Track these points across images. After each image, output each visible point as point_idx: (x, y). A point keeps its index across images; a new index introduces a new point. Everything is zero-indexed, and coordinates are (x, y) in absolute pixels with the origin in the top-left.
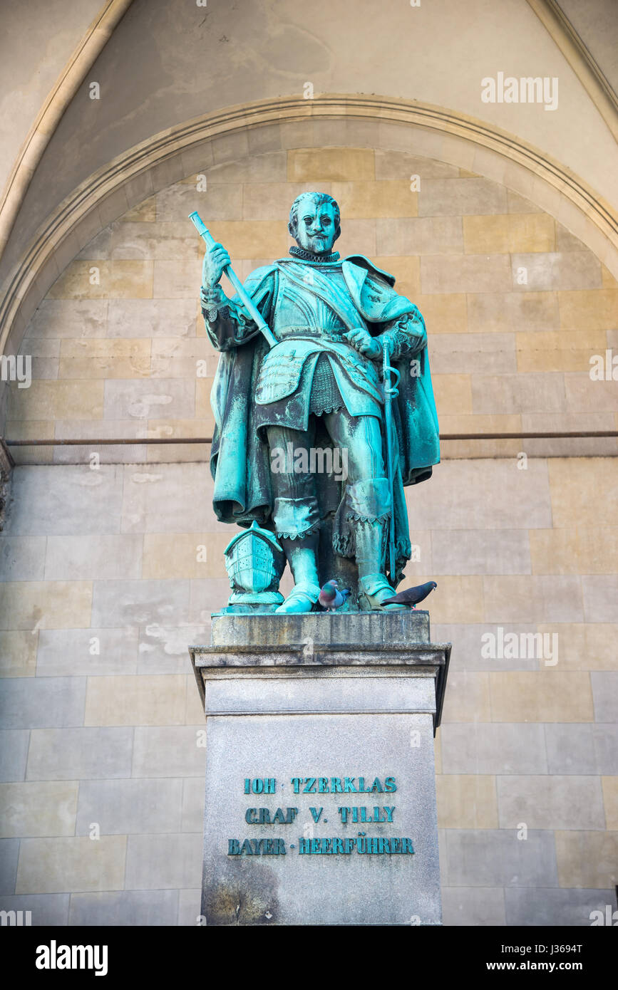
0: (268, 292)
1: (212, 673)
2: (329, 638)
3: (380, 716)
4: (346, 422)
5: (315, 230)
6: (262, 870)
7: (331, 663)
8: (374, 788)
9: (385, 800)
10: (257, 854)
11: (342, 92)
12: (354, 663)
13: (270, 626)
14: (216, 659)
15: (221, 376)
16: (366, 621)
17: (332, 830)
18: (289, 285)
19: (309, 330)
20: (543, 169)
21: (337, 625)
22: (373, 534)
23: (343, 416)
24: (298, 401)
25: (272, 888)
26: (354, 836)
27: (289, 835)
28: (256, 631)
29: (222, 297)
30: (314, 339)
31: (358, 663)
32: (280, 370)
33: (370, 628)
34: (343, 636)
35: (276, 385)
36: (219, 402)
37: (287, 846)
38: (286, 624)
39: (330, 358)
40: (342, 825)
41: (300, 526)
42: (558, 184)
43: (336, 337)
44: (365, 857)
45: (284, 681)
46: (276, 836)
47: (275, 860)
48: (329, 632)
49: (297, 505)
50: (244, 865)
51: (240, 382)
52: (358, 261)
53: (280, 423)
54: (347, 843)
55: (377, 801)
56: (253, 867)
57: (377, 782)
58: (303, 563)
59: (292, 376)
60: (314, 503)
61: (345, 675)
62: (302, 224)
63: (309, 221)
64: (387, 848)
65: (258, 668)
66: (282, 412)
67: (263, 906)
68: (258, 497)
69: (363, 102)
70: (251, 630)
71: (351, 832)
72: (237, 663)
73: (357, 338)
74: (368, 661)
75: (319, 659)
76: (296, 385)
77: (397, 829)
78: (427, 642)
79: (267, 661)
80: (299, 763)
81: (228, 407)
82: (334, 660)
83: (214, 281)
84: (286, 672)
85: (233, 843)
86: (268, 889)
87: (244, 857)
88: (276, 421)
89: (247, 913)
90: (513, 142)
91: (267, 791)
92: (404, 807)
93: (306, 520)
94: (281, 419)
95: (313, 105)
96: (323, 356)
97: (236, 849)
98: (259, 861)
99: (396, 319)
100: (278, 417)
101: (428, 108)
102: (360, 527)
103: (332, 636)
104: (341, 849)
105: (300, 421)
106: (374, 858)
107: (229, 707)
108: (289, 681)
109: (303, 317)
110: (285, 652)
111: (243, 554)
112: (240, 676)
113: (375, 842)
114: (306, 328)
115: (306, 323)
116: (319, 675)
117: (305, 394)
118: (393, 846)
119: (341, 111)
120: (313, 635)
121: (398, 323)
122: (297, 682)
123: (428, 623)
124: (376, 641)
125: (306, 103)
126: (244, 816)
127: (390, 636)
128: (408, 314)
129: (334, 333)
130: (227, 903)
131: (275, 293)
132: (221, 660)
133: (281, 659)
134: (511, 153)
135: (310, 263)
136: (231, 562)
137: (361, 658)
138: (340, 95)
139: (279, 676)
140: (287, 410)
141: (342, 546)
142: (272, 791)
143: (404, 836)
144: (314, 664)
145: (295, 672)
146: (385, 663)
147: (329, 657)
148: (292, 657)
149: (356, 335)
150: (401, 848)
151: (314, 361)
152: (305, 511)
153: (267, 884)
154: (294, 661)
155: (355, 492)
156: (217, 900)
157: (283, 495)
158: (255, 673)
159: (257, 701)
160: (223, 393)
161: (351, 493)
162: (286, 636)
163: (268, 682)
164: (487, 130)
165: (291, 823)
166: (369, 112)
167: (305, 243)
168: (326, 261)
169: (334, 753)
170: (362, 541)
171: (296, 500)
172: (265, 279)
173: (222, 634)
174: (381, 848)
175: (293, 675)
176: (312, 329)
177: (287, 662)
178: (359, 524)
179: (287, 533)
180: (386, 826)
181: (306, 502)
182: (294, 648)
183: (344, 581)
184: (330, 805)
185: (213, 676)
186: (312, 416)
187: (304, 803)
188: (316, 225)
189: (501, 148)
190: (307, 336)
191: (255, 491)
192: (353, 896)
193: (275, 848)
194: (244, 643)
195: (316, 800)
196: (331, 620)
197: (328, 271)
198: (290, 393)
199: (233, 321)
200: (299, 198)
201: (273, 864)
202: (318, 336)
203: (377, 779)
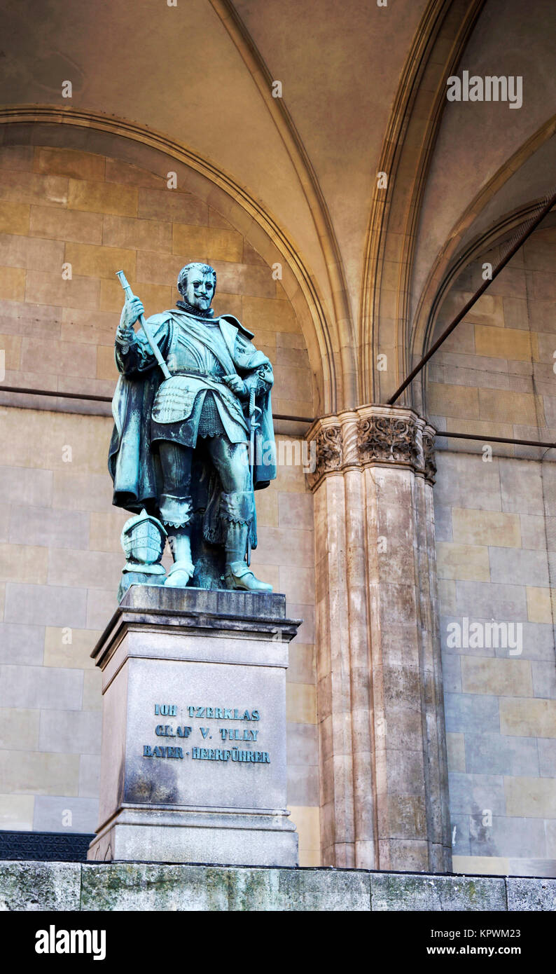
0: (165, 336)
1: (132, 627)
2: (216, 608)
3: (249, 667)
4: (226, 446)
5: (201, 293)
6: (167, 768)
7: (219, 627)
8: (245, 717)
9: (251, 726)
10: (163, 757)
11: (89, 110)
12: (235, 628)
13: (174, 596)
14: (138, 617)
15: (122, 394)
16: (242, 598)
17: (214, 743)
18: (182, 334)
19: (199, 371)
20: (241, 198)
21: (222, 599)
22: (241, 532)
23: (223, 441)
24: (190, 425)
25: (173, 781)
26: (230, 749)
27: (186, 745)
28: (164, 599)
29: (134, 336)
30: (203, 378)
31: (238, 629)
32: (177, 399)
33: (245, 603)
34: (226, 608)
35: (173, 410)
36: (120, 414)
37: (184, 753)
38: (186, 595)
39: (215, 395)
40: (222, 741)
41: (182, 518)
42: (252, 212)
43: (218, 379)
44: (237, 763)
45: (184, 637)
46: (176, 746)
47: (176, 762)
48: (215, 604)
49: (181, 502)
50: (155, 763)
51: (136, 400)
52: (231, 321)
53: (175, 440)
54: (226, 753)
55: (246, 726)
56: (160, 765)
57: (246, 713)
58: (183, 546)
59: (186, 405)
60: (191, 501)
61: (227, 636)
62: (191, 287)
63: (197, 285)
64: (253, 758)
65: (167, 627)
66: (177, 432)
67: (168, 791)
68: (148, 491)
69: (104, 120)
70: (161, 597)
71: (228, 746)
72: (153, 622)
73: (233, 382)
74: (245, 628)
75: (211, 624)
76: (190, 413)
77: (260, 745)
78: (284, 617)
79: (174, 622)
80: (193, 696)
81: (127, 420)
82: (221, 625)
83: (130, 325)
84: (187, 631)
85: (147, 748)
86: (171, 781)
87: (154, 758)
88: (171, 437)
89: (156, 795)
90: (220, 172)
91: (171, 714)
92: (265, 731)
93: (186, 514)
94: (175, 437)
95: (63, 115)
96: (211, 393)
97: (149, 754)
98: (165, 761)
99: (256, 368)
100: (173, 435)
101: (156, 133)
102: (232, 526)
103: (218, 607)
104: (222, 758)
105: (191, 440)
106: (243, 764)
107: (145, 653)
108: (188, 638)
109: (194, 361)
110: (187, 617)
111: (140, 535)
112: (154, 630)
113: (245, 753)
114: (197, 369)
115: (197, 365)
116: (209, 635)
117: (196, 421)
118: (257, 757)
119: (86, 123)
120: (205, 605)
121: (258, 371)
122: (193, 638)
123: (285, 603)
124: (249, 614)
125: (58, 113)
126: (154, 730)
127: (259, 610)
128: (264, 365)
129: (216, 375)
130: (143, 788)
131: (171, 335)
132: (141, 618)
133: (184, 622)
134: (218, 182)
135: (198, 318)
136: (129, 540)
137: (240, 626)
138: (87, 111)
139: (181, 633)
140: (181, 431)
141: (211, 535)
142: (174, 714)
143: (264, 751)
144: (206, 627)
145: (192, 631)
146: (256, 630)
147: (218, 622)
148: (191, 620)
149: (233, 379)
150: (260, 759)
151: (203, 396)
152: (186, 507)
153: (170, 777)
154: (193, 623)
155: (230, 499)
156: (136, 786)
157: (169, 492)
158: (164, 629)
159: (164, 649)
160: (123, 407)
161: (228, 500)
162: (185, 604)
163: (172, 637)
164: (201, 160)
165: (187, 737)
166: (108, 128)
167: (192, 300)
168: (208, 318)
169: (218, 691)
170: (233, 536)
171: (181, 498)
172: (163, 326)
173: (140, 598)
174: (249, 757)
175: (190, 634)
176: (201, 371)
177: (188, 624)
178: (232, 523)
179: (172, 523)
180: (252, 744)
181: (186, 501)
182: (194, 614)
183: (208, 561)
184: (214, 727)
185: (134, 629)
186: (199, 437)
187: (196, 725)
188: (202, 288)
189: (211, 176)
190: (197, 375)
191: (145, 487)
192: (228, 789)
193: (175, 754)
194: (155, 607)
195: (205, 723)
196: (218, 595)
197: (210, 325)
198: (184, 418)
199: (138, 355)
200: (191, 265)
201: (174, 764)
202: (206, 377)
203: (247, 711)
